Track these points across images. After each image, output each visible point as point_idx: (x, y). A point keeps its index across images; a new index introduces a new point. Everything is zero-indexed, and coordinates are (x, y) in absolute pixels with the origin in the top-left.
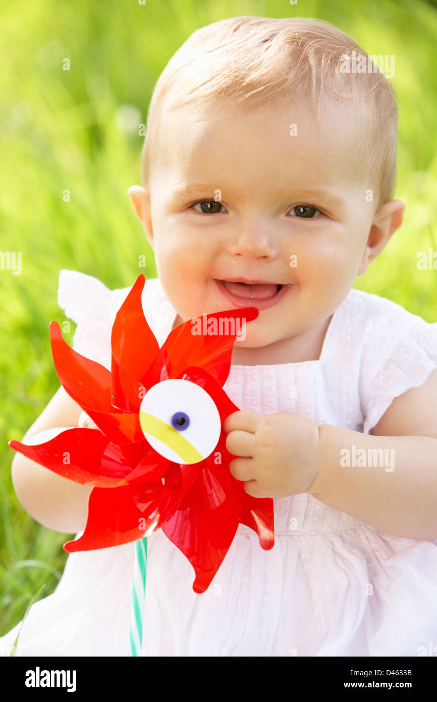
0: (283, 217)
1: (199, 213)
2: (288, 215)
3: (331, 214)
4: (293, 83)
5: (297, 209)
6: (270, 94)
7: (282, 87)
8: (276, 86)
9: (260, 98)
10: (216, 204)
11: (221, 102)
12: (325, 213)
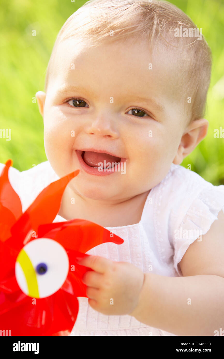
0: (123, 113)
1: (71, 106)
2: (127, 113)
3: (154, 116)
4: (141, 30)
5: (133, 110)
6: (123, 35)
7: (133, 32)
8: (129, 31)
9: (117, 37)
10: (82, 102)
11: (92, 36)
12: (151, 115)
